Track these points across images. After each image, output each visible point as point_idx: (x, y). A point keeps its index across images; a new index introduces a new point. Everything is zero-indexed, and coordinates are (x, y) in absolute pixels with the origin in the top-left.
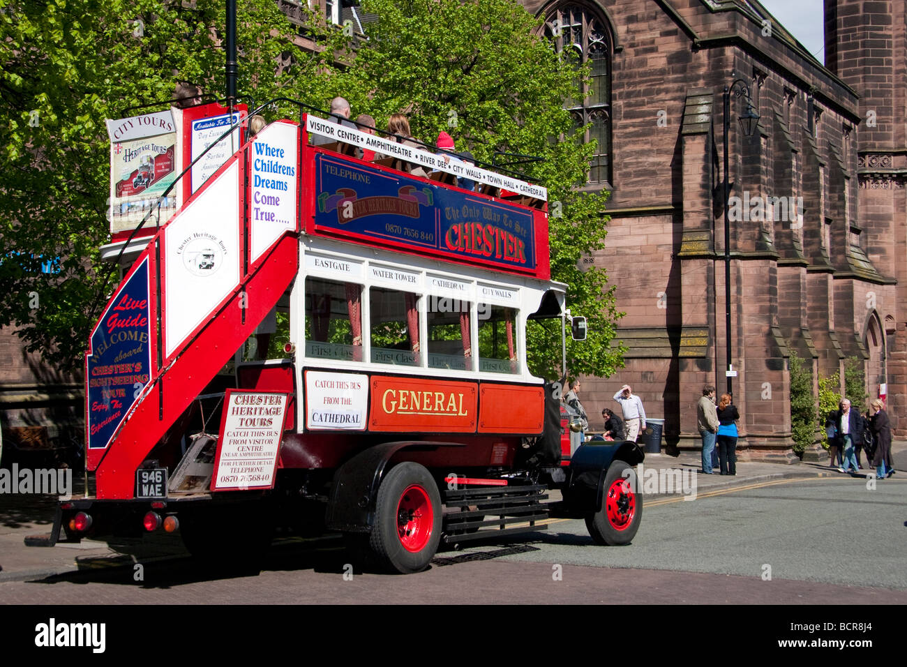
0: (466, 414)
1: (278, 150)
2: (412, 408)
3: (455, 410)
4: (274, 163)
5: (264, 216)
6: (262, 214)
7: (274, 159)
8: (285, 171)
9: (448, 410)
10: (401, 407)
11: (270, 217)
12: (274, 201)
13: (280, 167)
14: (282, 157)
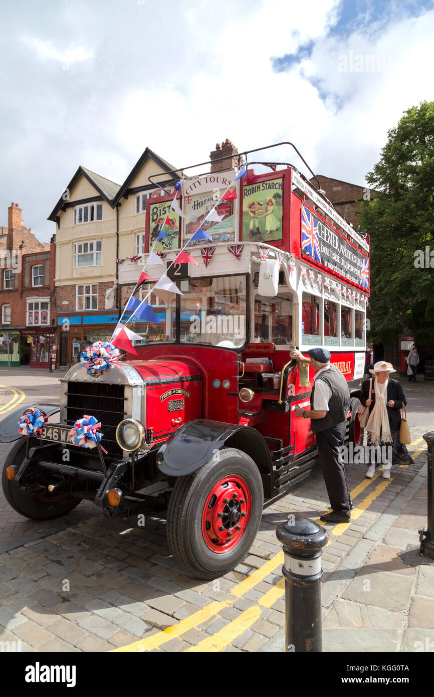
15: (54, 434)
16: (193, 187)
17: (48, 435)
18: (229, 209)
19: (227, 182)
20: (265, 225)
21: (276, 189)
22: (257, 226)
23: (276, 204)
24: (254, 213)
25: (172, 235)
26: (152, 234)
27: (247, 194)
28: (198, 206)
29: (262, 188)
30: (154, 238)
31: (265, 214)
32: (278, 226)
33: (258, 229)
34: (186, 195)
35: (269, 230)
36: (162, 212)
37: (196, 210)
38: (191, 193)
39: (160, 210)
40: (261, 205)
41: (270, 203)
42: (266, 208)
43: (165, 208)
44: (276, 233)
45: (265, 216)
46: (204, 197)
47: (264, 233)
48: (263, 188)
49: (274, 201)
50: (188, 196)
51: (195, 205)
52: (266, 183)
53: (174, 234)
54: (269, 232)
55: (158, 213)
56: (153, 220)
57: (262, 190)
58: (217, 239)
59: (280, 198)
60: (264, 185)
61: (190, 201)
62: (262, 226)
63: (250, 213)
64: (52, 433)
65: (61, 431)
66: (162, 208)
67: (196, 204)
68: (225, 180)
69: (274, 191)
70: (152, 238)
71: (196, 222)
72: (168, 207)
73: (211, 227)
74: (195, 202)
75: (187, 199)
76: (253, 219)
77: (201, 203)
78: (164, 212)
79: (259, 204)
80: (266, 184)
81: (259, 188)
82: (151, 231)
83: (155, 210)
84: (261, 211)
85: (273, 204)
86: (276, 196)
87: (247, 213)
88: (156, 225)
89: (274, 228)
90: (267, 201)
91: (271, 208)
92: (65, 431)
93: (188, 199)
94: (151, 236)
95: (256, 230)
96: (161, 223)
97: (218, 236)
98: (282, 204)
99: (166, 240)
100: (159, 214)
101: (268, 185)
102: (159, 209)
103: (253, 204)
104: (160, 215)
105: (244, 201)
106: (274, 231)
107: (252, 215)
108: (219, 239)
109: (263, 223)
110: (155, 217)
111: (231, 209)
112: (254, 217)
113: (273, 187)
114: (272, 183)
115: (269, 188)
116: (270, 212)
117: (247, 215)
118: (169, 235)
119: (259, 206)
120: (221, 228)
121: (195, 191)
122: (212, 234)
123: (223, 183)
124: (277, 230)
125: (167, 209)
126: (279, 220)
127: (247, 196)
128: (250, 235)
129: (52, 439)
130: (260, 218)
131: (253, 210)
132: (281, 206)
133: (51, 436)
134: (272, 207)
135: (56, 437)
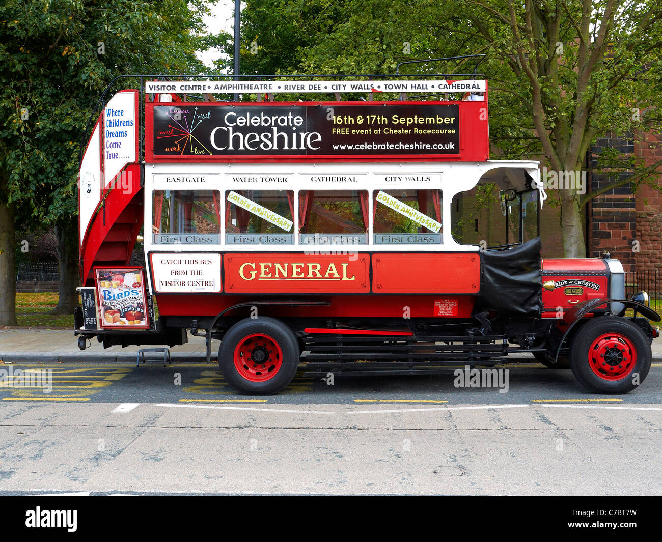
0: (353, 278)
1: (119, 111)
2: (277, 276)
3: (336, 275)
4: (117, 120)
5: (111, 155)
6: (110, 155)
7: (117, 118)
8: (125, 124)
9: (327, 275)
10: (263, 275)
11: (115, 156)
12: (118, 145)
13: (121, 122)
14: (122, 115)
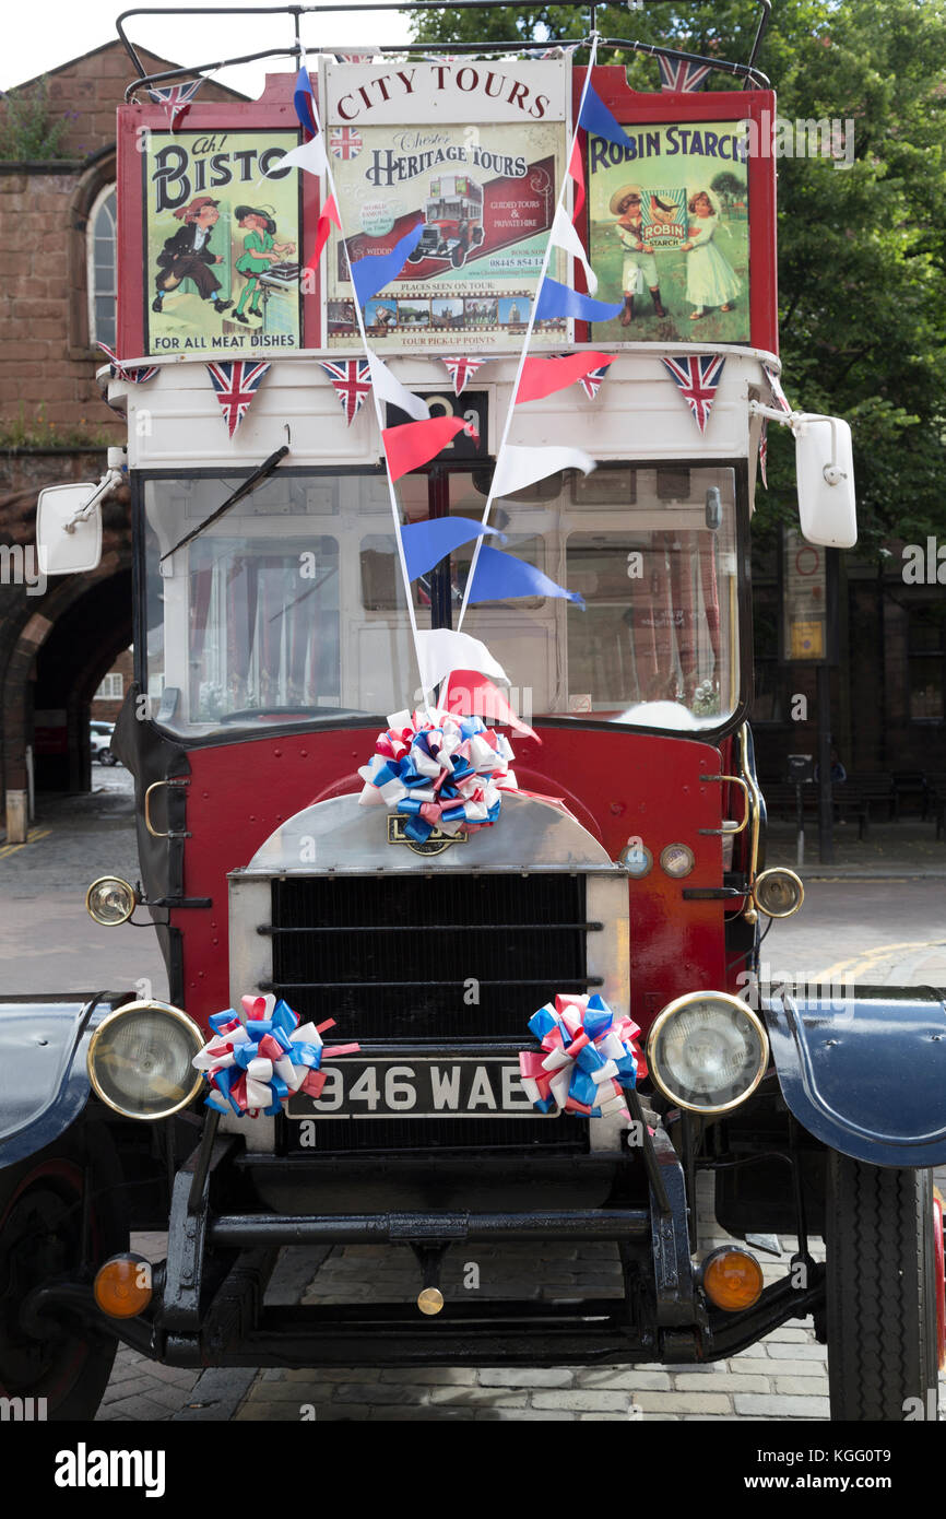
15: (392, 1088)
16: (374, 93)
17: (356, 1094)
18: (534, 204)
19: (529, 101)
20: (684, 283)
21: (726, 157)
22: (652, 283)
23: (724, 212)
24: (637, 232)
25: (264, 276)
26: (160, 261)
27: (607, 157)
28: (395, 174)
29: (665, 145)
30: (171, 281)
31: (682, 244)
32: (737, 293)
33: (656, 295)
34: (338, 120)
35: (700, 303)
36: (211, 173)
37: (384, 189)
38: (365, 117)
39: (201, 163)
40: (667, 209)
41: (699, 204)
42: (688, 221)
43: (225, 157)
44: (726, 319)
45: (685, 251)
46: (418, 142)
47: (679, 314)
48: (671, 147)
49: (716, 199)
50: (346, 127)
51: (377, 168)
52: (682, 127)
53: (274, 273)
54: (700, 311)
55: (191, 172)
56: (165, 203)
57: (669, 152)
58: (484, 314)
59: (741, 196)
60: (675, 135)
61: (352, 149)
62: (671, 286)
63: (621, 231)
64: (381, 1086)
65: (435, 1071)
66: (209, 157)
67: (383, 163)
68: (521, 91)
69: (716, 166)
70: (160, 279)
71: (387, 237)
72: (239, 155)
73: (458, 264)
74: (377, 153)
75: (339, 136)
76: (634, 255)
77: (405, 164)
78: (220, 176)
79: (658, 203)
80: (684, 134)
81: (654, 142)
82: (156, 248)
83: (173, 161)
84: (666, 229)
85: (711, 212)
86: (724, 183)
87: (608, 230)
88: (182, 223)
89: (720, 300)
90: (690, 196)
91: (705, 226)
92: (456, 1071)
93: (346, 137)
94: (154, 270)
95: (648, 300)
96: (210, 221)
97: (489, 305)
98: (746, 214)
99: (235, 291)
100: (193, 184)
101: (690, 140)
102: (192, 159)
103: (634, 199)
104: (202, 186)
105: (595, 181)
106: (719, 307)
107: (631, 240)
108: (494, 314)
109: (677, 275)
110: (174, 189)
111: (543, 206)
112: (640, 250)
113: (710, 149)
114: (708, 135)
115: (696, 149)
116: (703, 236)
117: (607, 238)
118: (249, 274)
119: (659, 210)
120: (502, 273)
121: (381, 112)
122: (464, 292)
123: (510, 100)
124: (731, 306)
125: (235, 167)
126: (737, 271)
127: (607, 165)
128: (623, 314)
129: (382, 1106)
130: (663, 254)
131: (634, 222)
132: (744, 226)
133: (372, 1097)
134: (711, 220)
135: (401, 1096)
